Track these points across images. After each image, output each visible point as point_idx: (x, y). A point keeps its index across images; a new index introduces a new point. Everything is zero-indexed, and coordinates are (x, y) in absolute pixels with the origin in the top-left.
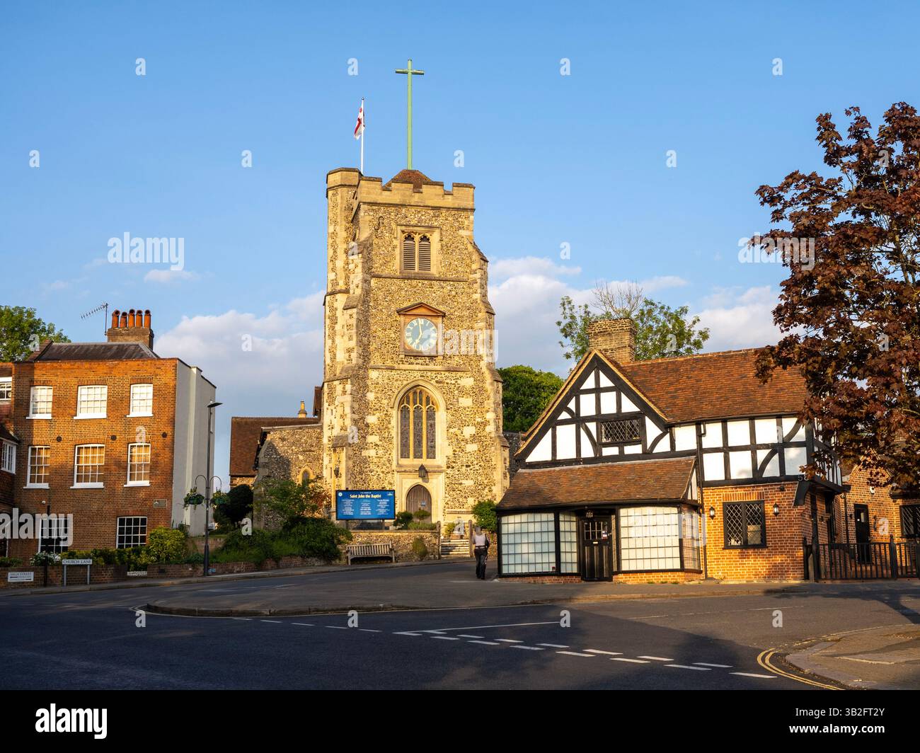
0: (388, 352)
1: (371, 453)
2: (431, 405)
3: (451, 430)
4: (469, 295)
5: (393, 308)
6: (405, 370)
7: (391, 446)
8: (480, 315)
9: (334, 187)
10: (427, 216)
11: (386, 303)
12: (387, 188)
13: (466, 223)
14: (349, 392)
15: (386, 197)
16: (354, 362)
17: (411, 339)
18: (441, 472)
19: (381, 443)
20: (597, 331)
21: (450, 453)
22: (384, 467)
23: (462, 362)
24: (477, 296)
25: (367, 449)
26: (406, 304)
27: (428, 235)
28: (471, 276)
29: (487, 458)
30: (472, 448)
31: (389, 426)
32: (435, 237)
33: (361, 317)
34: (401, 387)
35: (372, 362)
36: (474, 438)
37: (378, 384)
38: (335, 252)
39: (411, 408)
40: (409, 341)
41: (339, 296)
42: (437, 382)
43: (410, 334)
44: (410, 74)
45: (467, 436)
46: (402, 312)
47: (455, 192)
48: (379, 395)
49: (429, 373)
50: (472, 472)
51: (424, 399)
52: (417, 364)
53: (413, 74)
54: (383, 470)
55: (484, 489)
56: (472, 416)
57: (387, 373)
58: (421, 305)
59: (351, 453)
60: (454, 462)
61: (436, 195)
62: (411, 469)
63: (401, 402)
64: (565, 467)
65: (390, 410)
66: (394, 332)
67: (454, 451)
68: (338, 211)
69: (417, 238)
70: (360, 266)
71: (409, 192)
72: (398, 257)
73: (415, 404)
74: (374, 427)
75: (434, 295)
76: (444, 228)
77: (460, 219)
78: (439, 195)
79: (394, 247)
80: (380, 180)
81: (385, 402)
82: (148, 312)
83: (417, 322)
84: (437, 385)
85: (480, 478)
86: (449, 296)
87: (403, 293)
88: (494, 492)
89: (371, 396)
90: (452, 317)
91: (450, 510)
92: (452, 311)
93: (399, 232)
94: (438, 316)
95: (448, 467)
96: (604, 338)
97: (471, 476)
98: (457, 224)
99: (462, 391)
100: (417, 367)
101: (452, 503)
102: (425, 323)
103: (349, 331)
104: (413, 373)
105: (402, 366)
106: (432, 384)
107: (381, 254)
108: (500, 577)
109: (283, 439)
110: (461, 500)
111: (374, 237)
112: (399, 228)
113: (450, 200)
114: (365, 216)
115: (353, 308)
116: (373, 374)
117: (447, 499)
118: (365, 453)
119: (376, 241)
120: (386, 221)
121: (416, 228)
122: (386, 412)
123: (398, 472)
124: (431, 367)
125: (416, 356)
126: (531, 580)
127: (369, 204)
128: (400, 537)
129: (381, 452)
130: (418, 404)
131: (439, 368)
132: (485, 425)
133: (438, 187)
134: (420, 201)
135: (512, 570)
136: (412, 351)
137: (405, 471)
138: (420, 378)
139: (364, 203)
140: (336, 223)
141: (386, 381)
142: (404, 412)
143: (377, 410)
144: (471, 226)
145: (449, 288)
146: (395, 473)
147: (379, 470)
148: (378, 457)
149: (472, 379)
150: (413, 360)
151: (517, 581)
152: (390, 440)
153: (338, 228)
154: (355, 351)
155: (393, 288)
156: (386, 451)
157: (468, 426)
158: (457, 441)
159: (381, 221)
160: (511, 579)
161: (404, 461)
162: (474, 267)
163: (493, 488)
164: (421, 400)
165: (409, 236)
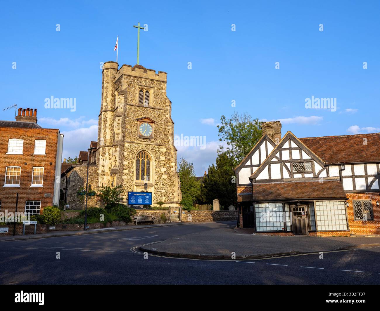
0: (133, 136)
1: (125, 177)
2: (148, 158)
3: (157, 169)
4: (164, 116)
5: (135, 118)
6: (139, 144)
7: (133, 175)
8: (169, 123)
9: (107, 69)
10: (149, 83)
11: (132, 116)
12: (133, 70)
13: (164, 87)
14: (118, 151)
15: (133, 73)
16: (120, 139)
17: (142, 131)
18: (153, 186)
19: (129, 173)
20: (266, 126)
21: (156, 179)
22: (130, 183)
23: (161, 142)
24: (168, 116)
25: (123, 175)
26: (140, 117)
27: (149, 90)
28: (165, 108)
29: (172, 181)
30: (165, 177)
31: (133, 166)
32: (151, 92)
33: (123, 121)
34: (138, 150)
35: (126, 139)
36: (166, 173)
37: (128, 148)
38: (107, 94)
39: (141, 159)
40: (141, 132)
41: (108, 112)
42: (151, 149)
43: (141, 129)
44: (139, 28)
45: (163, 172)
46: (139, 120)
47: (159, 75)
48: (129, 153)
49: (149, 146)
50: (165, 186)
51: (146, 156)
52: (144, 141)
53: (140, 28)
54: (130, 184)
55: (170, 194)
56: (165, 164)
57: (132, 144)
58: (146, 118)
59: (118, 177)
60: (158, 182)
61: (153, 75)
62: (141, 184)
63: (137, 157)
64: (276, 183)
65: (133, 159)
66: (135, 128)
67: (158, 178)
68: (109, 78)
69: (144, 91)
70: (123, 100)
71: (142, 73)
72: (137, 98)
73: (142, 158)
74: (126, 166)
75: (151, 114)
76: (155, 88)
77: (161, 85)
78: (154, 75)
79: (136, 94)
80: (131, 66)
81: (131, 156)
82: (36, 110)
83: (145, 125)
84: (152, 150)
85: (168, 189)
86: (157, 115)
87: (139, 112)
88: (174, 195)
89: (125, 153)
90: (158, 123)
91: (156, 202)
92: (158, 121)
93: (138, 88)
94: (153, 123)
95: (155, 184)
96: (269, 129)
97: (164, 188)
98: (160, 87)
99: (161, 153)
100: (144, 143)
101: (156, 199)
102: (148, 125)
103: (118, 126)
104: (142, 145)
105: (138, 142)
106: (149, 150)
107: (130, 96)
108: (256, 233)
109: (81, 170)
110: (160, 198)
111: (128, 89)
112: (138, 86)
113: (158, 77)
114: (124, 80)
115: (120, 116)
116: (127, 145)
117: (155, 197)
118: (123, 177)
119: (129, 90)
120: (133, 83)
121: (144, 87)
122: (131, 160)
123: (136, 185)
124: (149, 143)
125: (144, 138)
126: (272, 234)
127: (127, 75)
128: (155, 213)
129: (129, 177)
130: (143, 158)
131: (152, 143)
132: (171, 168)
133: (153, 72)
134: (146, 76)
135: (261, 229)
136: (142, 136)
137: (138, 185)
138: (145, 147)
139: (125, 75)
140: (108, 83)
141: (132, 148)
142: (138, 161)
143: (128, 159)
144: (166, 88)
145: (157, 112)
146: (134, 186)
147: (128, 184)
148: (128, 179)
149: (165, 149)
150: (142, 140)
151: (265, 235)
152: (133, 172)
153: (108, 85)
154: (121, 134)
155: (135, 110)
156: (131, 176)
157: (163, 168)
158: (159, 174)
159: (131, 83)
160: (262, 234)
161: (138, 181)
162: (167, 104)
163: (174, 193)
164: (144, 156)
165: (141, 90)
